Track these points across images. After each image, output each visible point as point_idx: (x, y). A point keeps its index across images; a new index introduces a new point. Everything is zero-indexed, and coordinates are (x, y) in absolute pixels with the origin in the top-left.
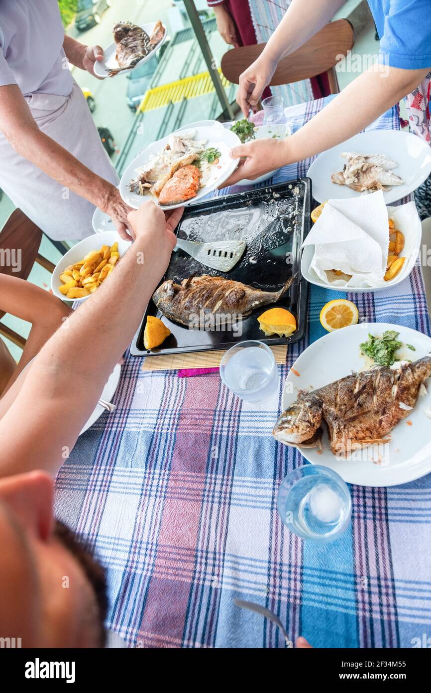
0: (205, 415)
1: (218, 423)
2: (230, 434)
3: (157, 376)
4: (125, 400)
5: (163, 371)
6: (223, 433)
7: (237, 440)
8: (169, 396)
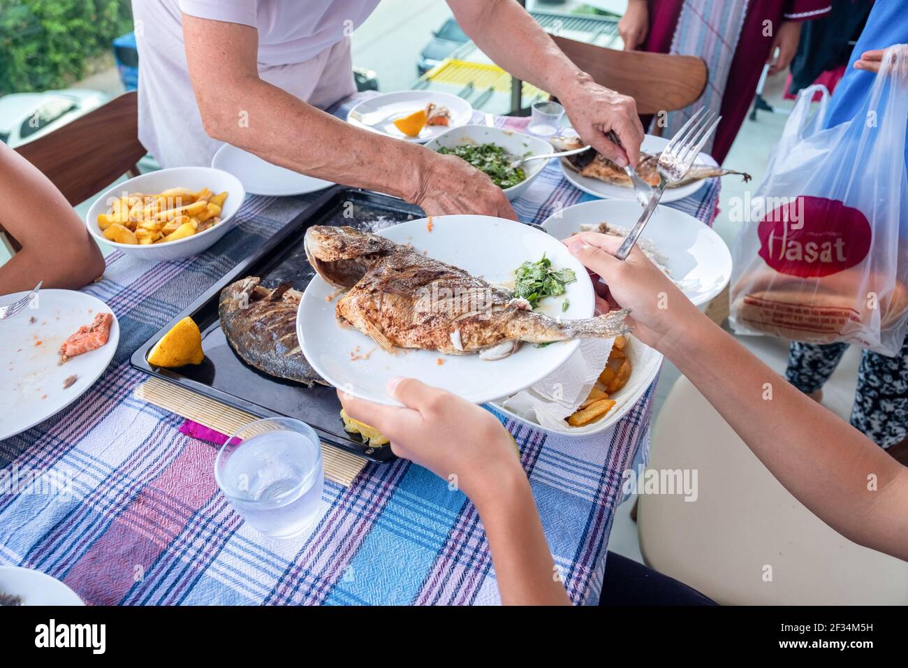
0: (178, 512)
1: (189, 536)
2: (194, 564)
3: (149, 413)
4: (77, 429)
5: (162, 411)
6: (184, 557)
7: (197, 579)
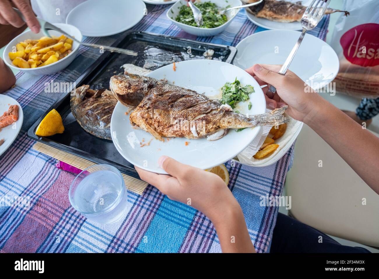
0: (57, 210)
1: (63, 223)
2: (66, 238)
3: (41, 158)
5: (47, 157)
6: (61, 234)
7: (68, 246)
8: (40, 180)
